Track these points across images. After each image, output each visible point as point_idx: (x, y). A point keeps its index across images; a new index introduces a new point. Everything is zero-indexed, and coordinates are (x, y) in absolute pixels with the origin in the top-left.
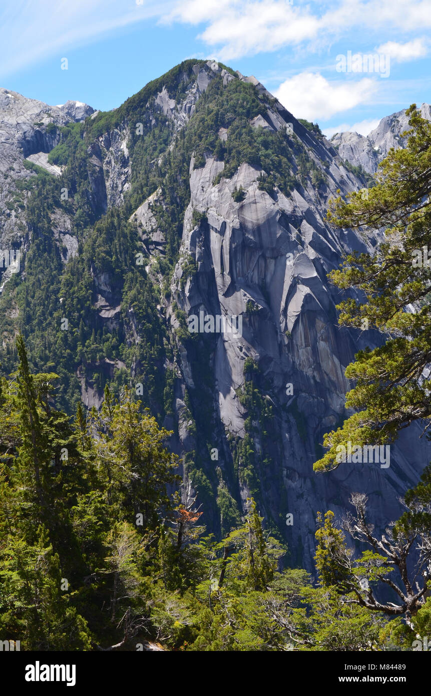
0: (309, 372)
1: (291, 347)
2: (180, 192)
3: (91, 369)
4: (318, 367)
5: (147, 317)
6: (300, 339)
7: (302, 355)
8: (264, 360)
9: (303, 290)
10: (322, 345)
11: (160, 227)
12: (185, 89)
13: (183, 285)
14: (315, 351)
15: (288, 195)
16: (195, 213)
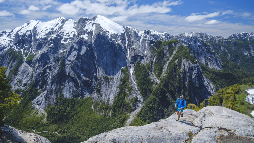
0: (194, 82)
1: (193, 79)
2: (181, 61)
3: (172, 79)
4: (195, 82)
5: (179, 75)
6: (194, 79)
7: (194, 80)
8: (190, 80)
9: (195, 75)
10: (196, 80)
11: (178, 64)
12: (176, 44)
13: (183, 72)
14: (195, 80)
15: (195, 64)
16: (184, 64)
